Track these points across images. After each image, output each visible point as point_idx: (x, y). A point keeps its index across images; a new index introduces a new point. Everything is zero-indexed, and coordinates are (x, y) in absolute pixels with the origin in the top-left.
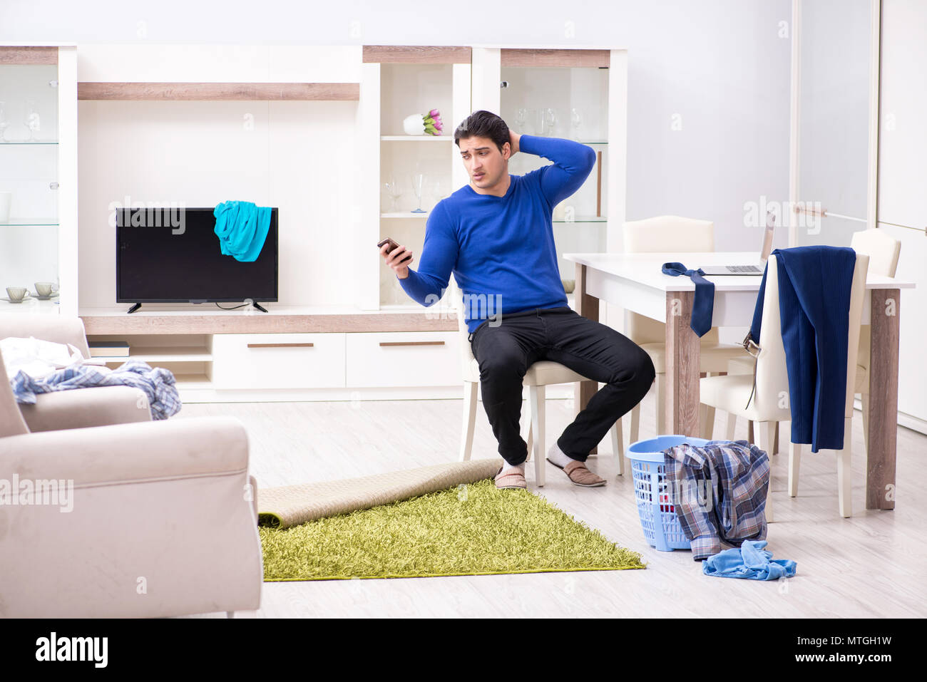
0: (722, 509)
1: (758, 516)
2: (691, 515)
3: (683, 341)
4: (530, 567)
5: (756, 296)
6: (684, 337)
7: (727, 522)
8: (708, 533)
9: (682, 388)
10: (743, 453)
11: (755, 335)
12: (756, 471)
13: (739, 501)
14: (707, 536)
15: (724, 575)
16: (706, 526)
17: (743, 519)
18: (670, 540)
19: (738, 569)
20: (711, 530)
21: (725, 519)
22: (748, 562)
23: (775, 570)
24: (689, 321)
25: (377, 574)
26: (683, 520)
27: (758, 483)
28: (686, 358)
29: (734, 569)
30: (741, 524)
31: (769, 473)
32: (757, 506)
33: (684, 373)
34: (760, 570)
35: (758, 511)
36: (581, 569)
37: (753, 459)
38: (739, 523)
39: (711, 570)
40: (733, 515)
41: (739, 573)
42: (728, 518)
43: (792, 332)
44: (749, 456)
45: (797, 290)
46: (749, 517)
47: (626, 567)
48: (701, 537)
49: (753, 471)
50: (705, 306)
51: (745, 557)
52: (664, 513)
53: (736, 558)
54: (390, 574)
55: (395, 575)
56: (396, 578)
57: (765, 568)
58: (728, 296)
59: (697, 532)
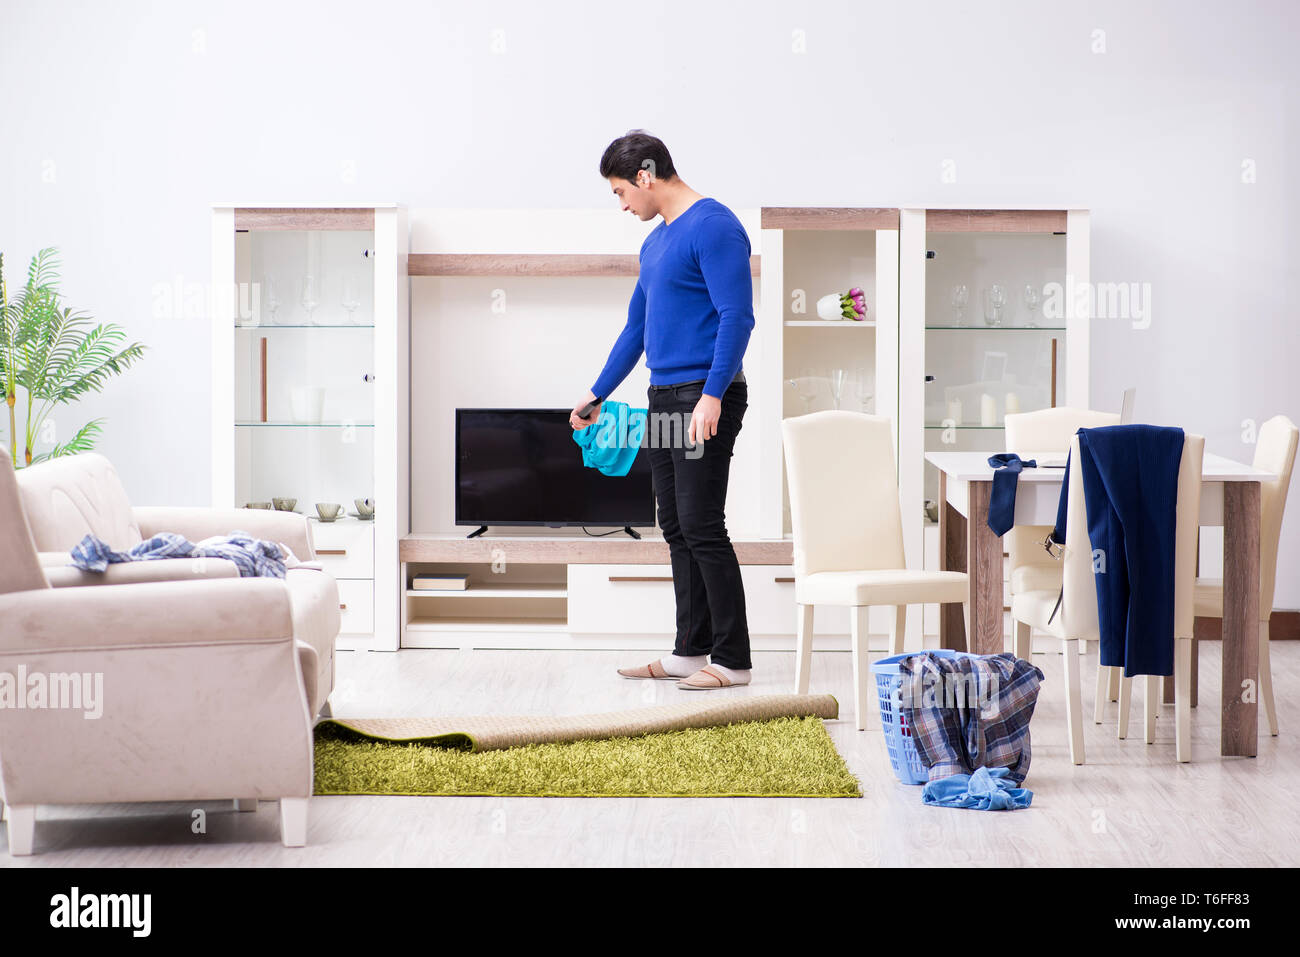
0: (968, 732)
1: (1015, 742)
2: (927, 738)
3: (982, 543)
4: (720, 791)
5: (1061, 486)
6: (982, 537)
7: (973, 747)
8: (948, 759)
9: (981, 599)
10: (1002, 667)
11: (1059, 536)
12: (1018, 689)
13: (989, 722)
14: (946, 764)
15: (943, 804)
16: (945, 751)
17: (996, 745)
18: (914, 770)
19: (958, 797)
20: (952, 756)
21: (970, 744)
22: (973, 790)
23: (998, 798)
24: (986, 518)
25: (533, 792)
26: (918, 743)
27: (1019, 703)
28: (986, 563)
29: (954, 797)
30: (993, 751)
31: (1037, 692)
32: (1015, 730)
33: (983, 581)
34: (983, 798)
35: (1016, 737)
36: (782, 795)
37: (1016, 675)
38: (989, 749)
39: (929, 798)
40: (980, 738)
41: (958, 801)
42: (974, 743)
43: (1100, 529)
44: (1012, 670)
45: (1103, 476)
46: (1004, 743)
47: (836, 795)
48: (939, 764)
49: (1013, 688)
50: (1005, 500)
51: (972, 784)
52: (905, 737)
53: (960, 785)
54: (550, 792)
55: (556, 794)
56: (556, 797)
57: (987, 795)
58: (1039, 488)
59: (936, 758)
